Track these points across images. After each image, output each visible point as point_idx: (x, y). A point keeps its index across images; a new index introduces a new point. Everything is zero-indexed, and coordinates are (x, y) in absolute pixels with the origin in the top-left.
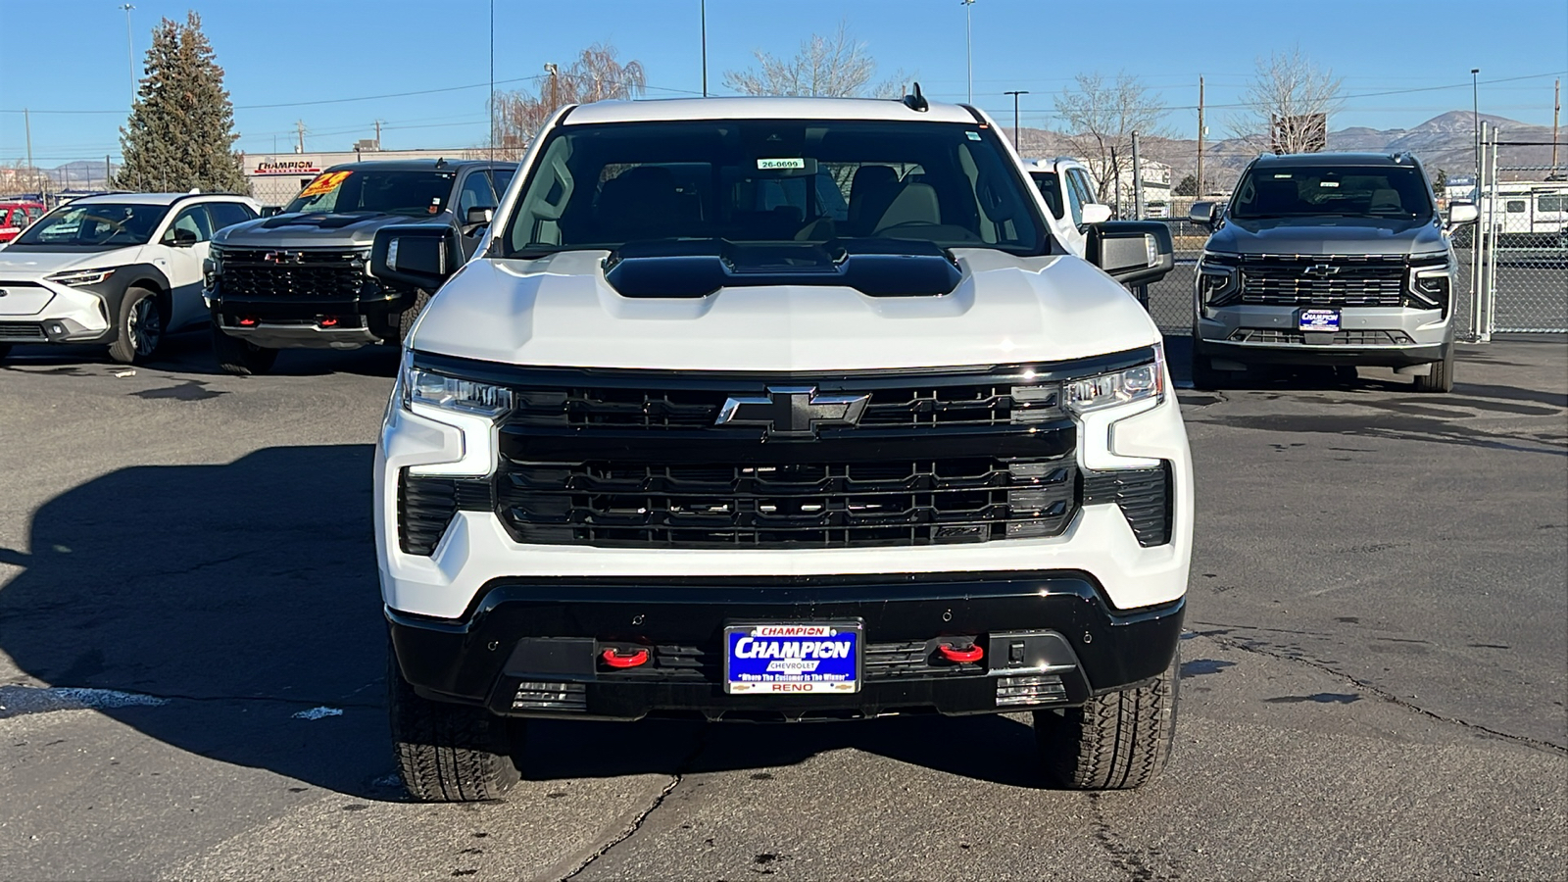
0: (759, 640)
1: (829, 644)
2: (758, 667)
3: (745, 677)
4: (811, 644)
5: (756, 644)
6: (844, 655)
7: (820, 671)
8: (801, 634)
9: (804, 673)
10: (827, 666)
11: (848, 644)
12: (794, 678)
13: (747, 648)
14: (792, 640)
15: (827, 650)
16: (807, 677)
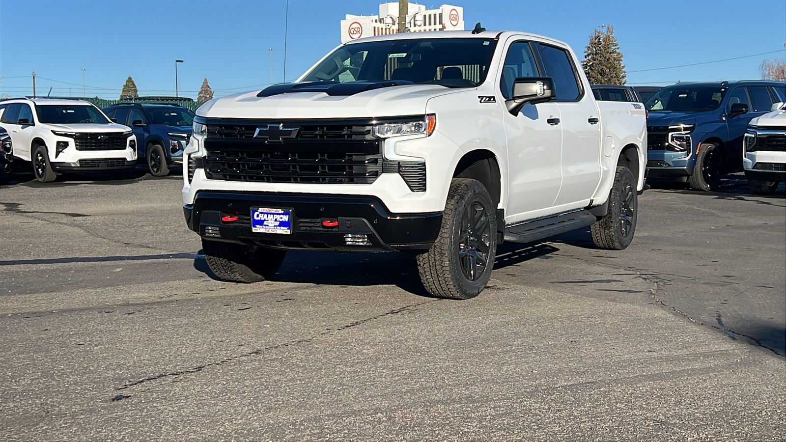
0: (261, 213)
1: (282, 216)
2: (261, 223)
3: (258, 226)
4: (276, 215)
5: (260, 215)
6: (287, 220)
7: (279, 226)
8: (273, 212)
9: (275, 226)
10: (282, 224)
11: (287, 216)
12: (272, 228)
13: (258, 216)
14: (271, 214)
15: (281, 218)
16: (276, 227)
